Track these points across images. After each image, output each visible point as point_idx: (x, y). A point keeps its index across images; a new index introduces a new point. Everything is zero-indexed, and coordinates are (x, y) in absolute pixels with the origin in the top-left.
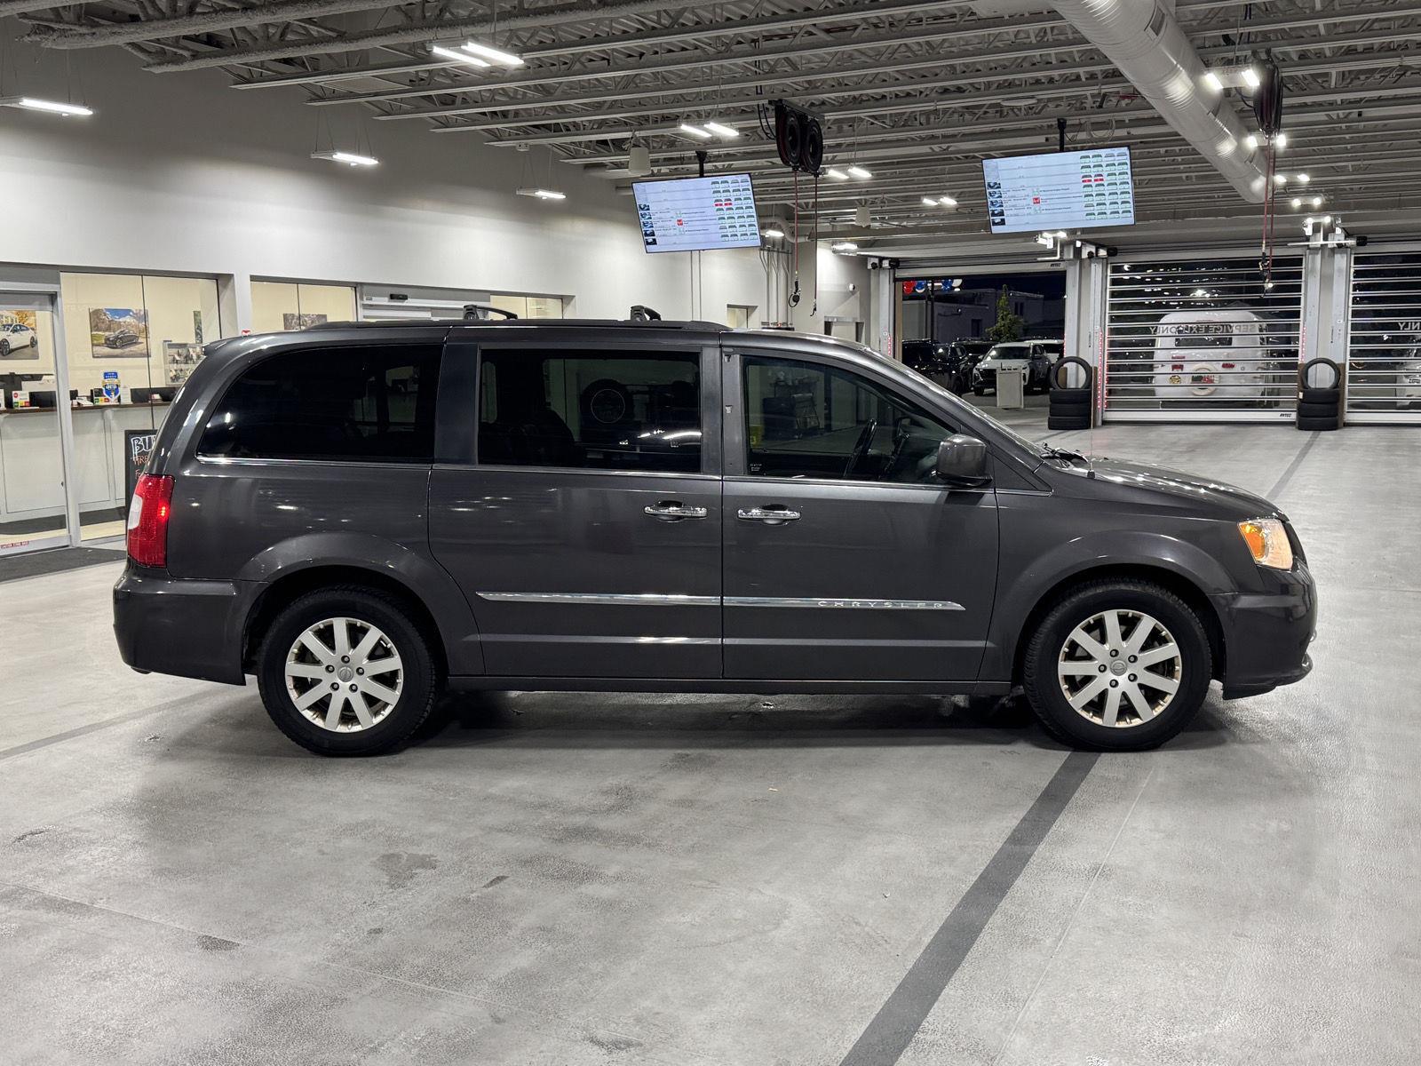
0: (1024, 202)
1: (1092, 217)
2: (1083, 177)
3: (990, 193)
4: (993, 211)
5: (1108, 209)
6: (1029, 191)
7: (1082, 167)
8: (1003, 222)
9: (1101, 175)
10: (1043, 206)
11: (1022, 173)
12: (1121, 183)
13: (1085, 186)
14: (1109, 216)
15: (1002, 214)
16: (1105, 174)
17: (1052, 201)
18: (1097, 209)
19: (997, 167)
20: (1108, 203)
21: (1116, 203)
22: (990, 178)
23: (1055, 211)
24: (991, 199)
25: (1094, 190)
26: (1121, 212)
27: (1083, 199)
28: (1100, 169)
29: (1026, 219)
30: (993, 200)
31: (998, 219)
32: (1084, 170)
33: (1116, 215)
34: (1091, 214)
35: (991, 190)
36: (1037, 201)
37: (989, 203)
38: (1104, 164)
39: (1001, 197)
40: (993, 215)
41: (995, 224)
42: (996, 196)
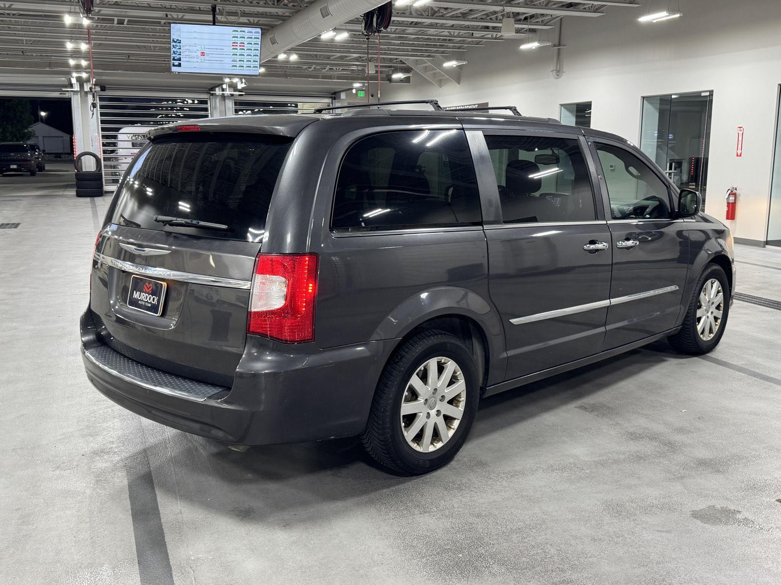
0: (195, 54)
1: (235, 68)
2: (233, 43)
3: (173, 46)
4: (174, 57)
5: (245, 64)
6: (198, 47)
7: (233, 37)
8: (179, 65)
9: (244, 43)
10: (206, 57)
11: (195, 35)
12: (254, 50)
13: (233, 49)
14: (245, 68)
15: (180, 59)
16: (246, 43)
17: (212, 55)
18: (238, 64)
19: (180, 30)
20: (245, 60)
21: (250, 61)
22: (174, 36)
23: (213, 62)
24: (174, 49)
25: (239, 52)
26: (252, 67)
27: (231, 56)
28: (243, 39)
29: (195, 65)
30: (175, 50)
31: (176, 63)
32: (234, 39)
33: (249, 68)
34: (235, 66)
35: (174, 44)
36: (203, 54)
37: (172, 52)
38: (246, 37)
39: (180, 49)
40: (174, 59)
41: (174, 65)
42: (178, 48)
